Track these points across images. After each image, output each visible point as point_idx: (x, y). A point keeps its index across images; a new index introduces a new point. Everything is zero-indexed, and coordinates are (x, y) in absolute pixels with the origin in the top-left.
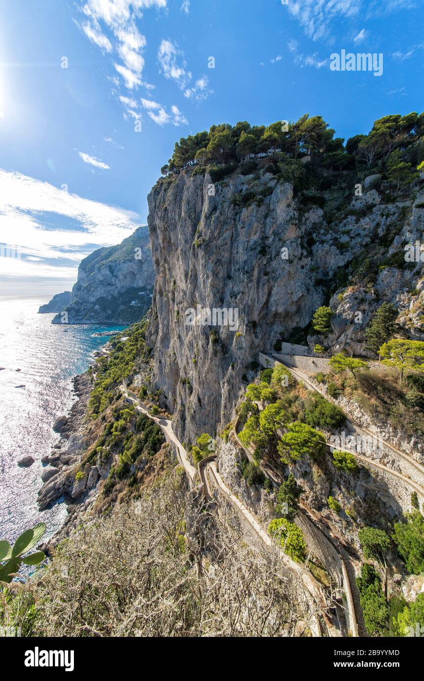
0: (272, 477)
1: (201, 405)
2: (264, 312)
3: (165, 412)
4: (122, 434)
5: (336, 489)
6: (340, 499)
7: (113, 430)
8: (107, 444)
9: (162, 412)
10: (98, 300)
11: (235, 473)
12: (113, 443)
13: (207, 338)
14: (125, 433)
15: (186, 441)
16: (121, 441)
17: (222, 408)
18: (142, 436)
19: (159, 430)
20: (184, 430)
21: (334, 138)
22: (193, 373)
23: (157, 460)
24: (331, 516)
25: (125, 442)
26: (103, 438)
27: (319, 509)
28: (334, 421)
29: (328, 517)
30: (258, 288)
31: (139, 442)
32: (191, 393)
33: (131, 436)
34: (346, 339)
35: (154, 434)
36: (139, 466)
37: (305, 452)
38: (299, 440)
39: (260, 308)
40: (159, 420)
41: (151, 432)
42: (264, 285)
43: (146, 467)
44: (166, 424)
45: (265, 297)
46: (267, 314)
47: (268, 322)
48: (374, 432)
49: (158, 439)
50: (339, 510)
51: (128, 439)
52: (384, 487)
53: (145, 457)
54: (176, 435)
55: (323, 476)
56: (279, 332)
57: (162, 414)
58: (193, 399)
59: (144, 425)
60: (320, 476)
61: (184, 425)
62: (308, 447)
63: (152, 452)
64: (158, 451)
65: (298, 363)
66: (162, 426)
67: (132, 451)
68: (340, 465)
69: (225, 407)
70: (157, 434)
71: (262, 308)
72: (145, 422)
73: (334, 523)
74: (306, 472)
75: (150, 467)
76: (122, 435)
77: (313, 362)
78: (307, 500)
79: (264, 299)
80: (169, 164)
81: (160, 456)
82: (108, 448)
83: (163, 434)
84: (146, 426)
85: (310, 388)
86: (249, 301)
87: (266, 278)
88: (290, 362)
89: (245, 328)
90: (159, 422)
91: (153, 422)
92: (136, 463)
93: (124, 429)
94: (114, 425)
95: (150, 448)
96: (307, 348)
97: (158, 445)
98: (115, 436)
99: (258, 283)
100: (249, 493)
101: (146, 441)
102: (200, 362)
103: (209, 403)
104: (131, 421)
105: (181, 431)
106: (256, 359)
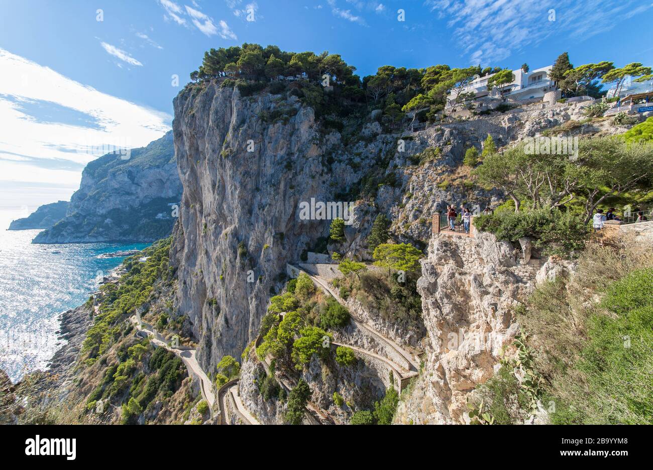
0: (287, 387)
1: (228, 327)
2: (291, 224)
3: (189, 341)
4: (129, 377)
5: (340, 385)
6: (343, 393)
7: (117, 374)
8: (105, 394)
9: (186, 342)
10: (109, 212)
11: (252, 391)
12: (116, 391)
13: (235, 252)
14: (133, 376)
15: (212, 370)
16: (128, 387)
17: (250, 325)
18: (157, 375)
19: (181, 363)
20: (210, 358)
21: (353, 74)
22: (220, 292)
23: (175, 400)
24: (336, 412)
25: (133, 387)
26: (100, 389)
27: (327, 408)
28: (340, 321)
29: (334, 414)
30: (284, 201)
31: (153, 382)
32: (218, 314)
33: (142, 378)
34: (356, 246)
35: (173, 370)
36: (150, 414)
37: (312, 354)
38: (308, 343)
39: (286, 220)
40: (181, 352)
41: (169, 368)
42: (290, 197)
43: (160, 413)
44: (189, 355)
45: (292, 209)
46: (294, 226)
47: (296, 233)
48: (371, 325)
49: (179, 375)
50: (342, 404)
51: (137, 382)
52: (374, 373)
53: (160, 400)
54: (201, 365)
55: (330, 374)
56: (305, 243)
57: (185, 344)
58: (220, 320)
59: (161, 361)
60: (328, 375)
61: (210, 352)
62: (315, 348)
63: (169, 392)
64: (178, 389)
65: (320, 271)
66: (184, 358)
67: (141, 397)
68: (341, 360)
69: (253, 324)
70: (177, 368)
71: (289, 220)
72: (163, 357)
73: (338, 417)
74: (317, 374)
75: (165, 412)
76: (130, 379)
77: (331, 269)
78: (317, 401)
79: (291, 211)
80: (199, 71)
81: (180, 395)
82: (106, 400)
83: (186, 368)
84: (163, 361)
85: (327, 293)
86: (277, 213)
87: (292, 191)
88: (314, 271)
89: (272, 239)
90: (182, 355)
91: (173, 355)
92: (146, 411)
93: (132, 371)
94: (119, 369)
95: (167, 388)
96: (327, 256)
97: (178, 383)
98: (118, 381)
99: (284, 196)
100: (265, 409)
101: (162, 379)
102: (228, 278)
103: (237, 322)
104: (143, 359)
105: (206, 361)
106: (284, 270)
